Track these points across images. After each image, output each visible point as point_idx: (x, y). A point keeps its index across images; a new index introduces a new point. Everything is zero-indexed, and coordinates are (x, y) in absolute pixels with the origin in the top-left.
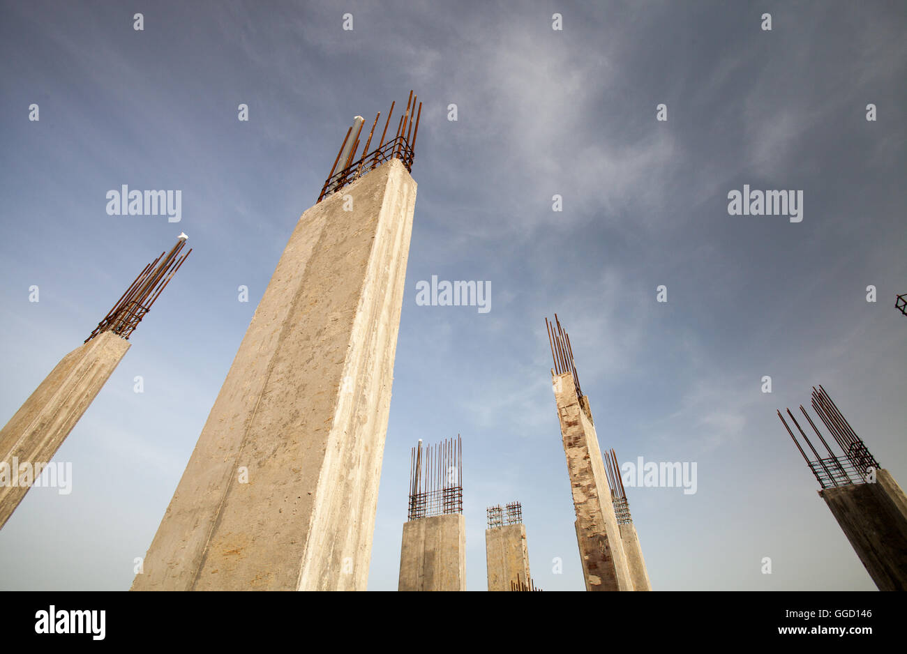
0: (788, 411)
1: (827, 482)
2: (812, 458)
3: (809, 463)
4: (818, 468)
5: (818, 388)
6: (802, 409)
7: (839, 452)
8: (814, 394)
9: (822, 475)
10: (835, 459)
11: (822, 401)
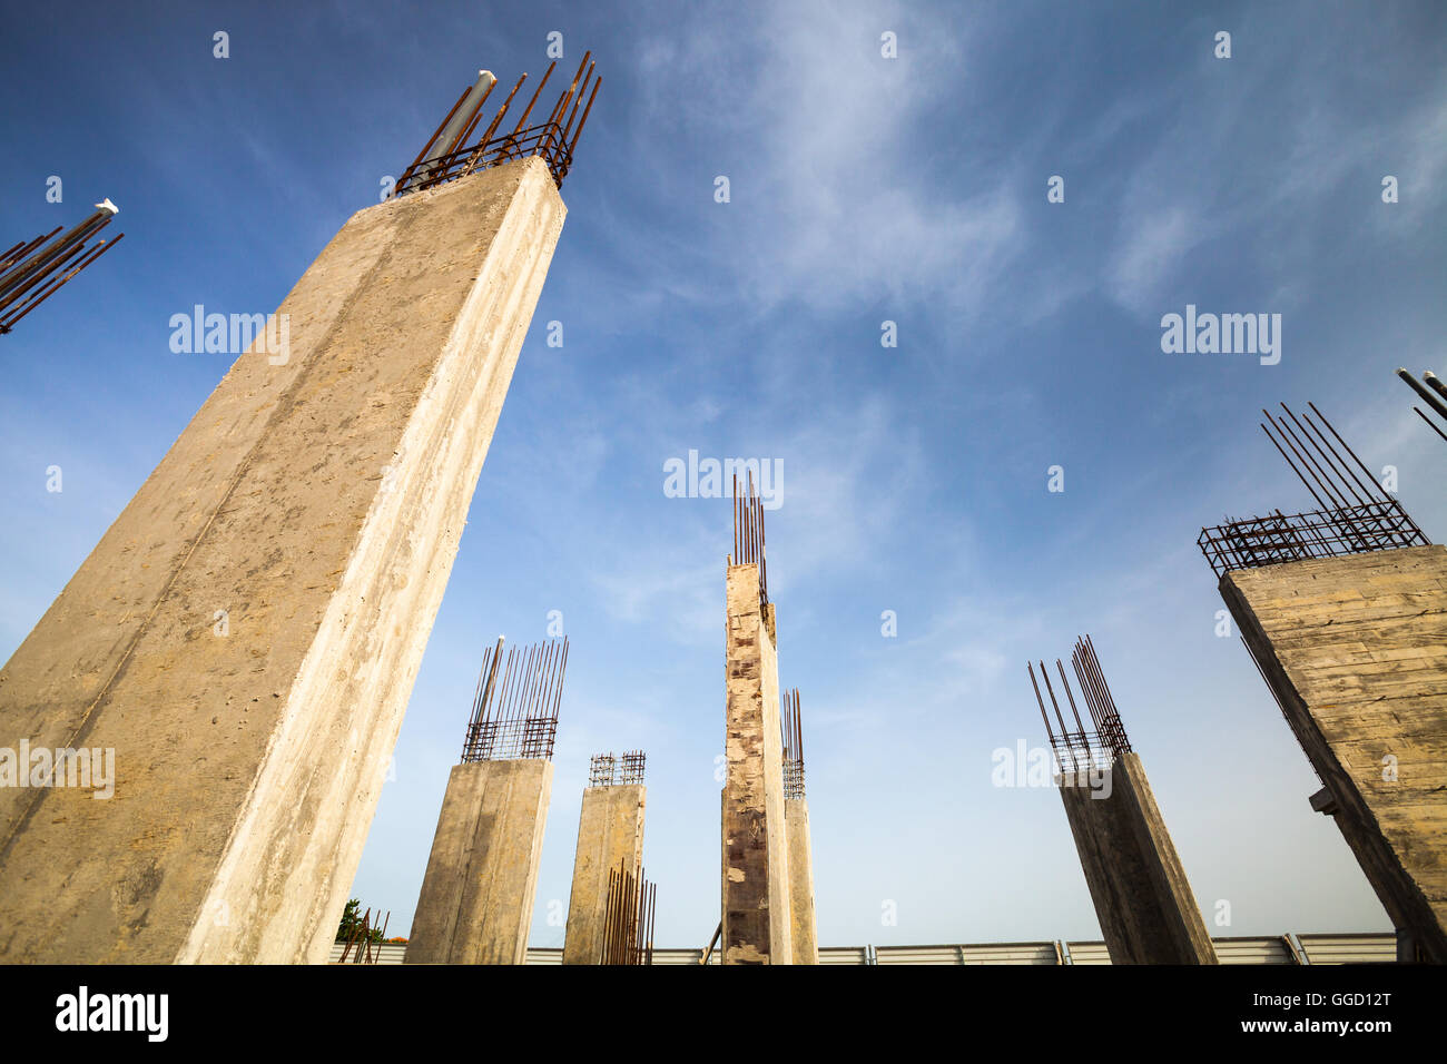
0: (1042, 665)
1: (1067, 764)
2: (1057, 731)
3: (1052, 737)
4: (1061, 745)
5: (1084, 639)
6: (1059, 664)
7: (1090, 727)
8: (1077, 647)
9: (1064, 754)
10: (1083, 735)
11: (1085, 657)
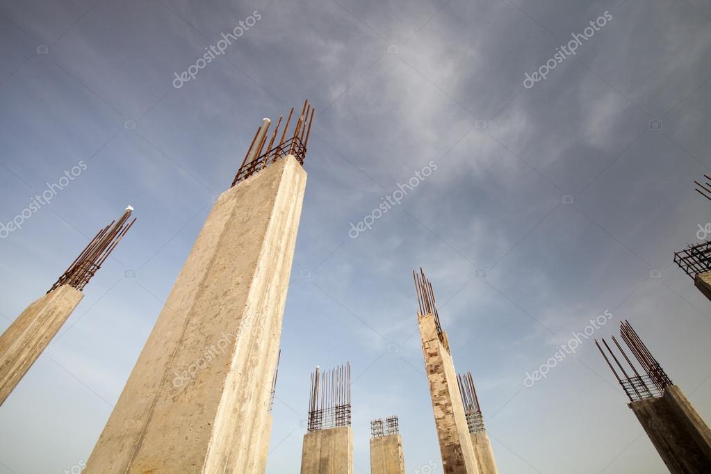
0: (603, 340)
1: (634, 396)
2: (622, 377)
3: (620, 381)
4: (627, 385)
5: (624, 322)
6: (613, 338)
7: (642, 373)
8: (622, 327)
9: (631, 390)
10: (639, 378)
11: (628, 333)
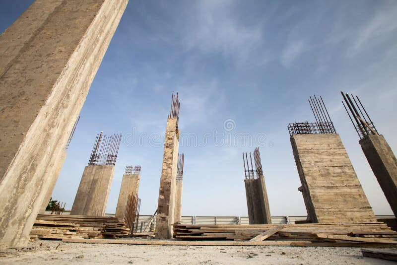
0: (246, 153)
1: (248, 178)
3: (245, 170)
4: (247, 173)
5: (257, 148)
6: (250, 153)
8: (255, 150)
9: (247, 175)
10: (253, 171)
